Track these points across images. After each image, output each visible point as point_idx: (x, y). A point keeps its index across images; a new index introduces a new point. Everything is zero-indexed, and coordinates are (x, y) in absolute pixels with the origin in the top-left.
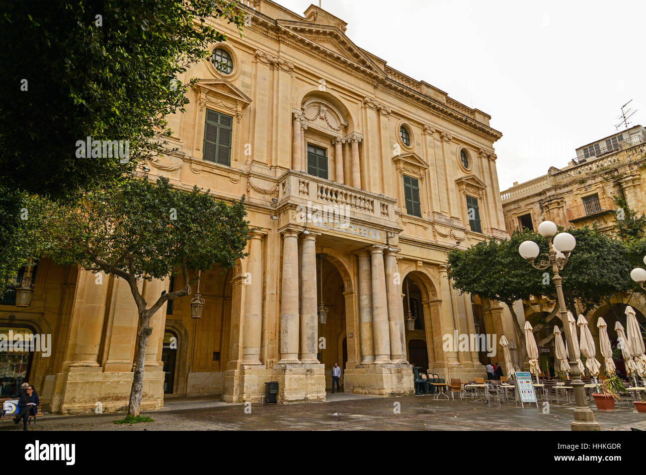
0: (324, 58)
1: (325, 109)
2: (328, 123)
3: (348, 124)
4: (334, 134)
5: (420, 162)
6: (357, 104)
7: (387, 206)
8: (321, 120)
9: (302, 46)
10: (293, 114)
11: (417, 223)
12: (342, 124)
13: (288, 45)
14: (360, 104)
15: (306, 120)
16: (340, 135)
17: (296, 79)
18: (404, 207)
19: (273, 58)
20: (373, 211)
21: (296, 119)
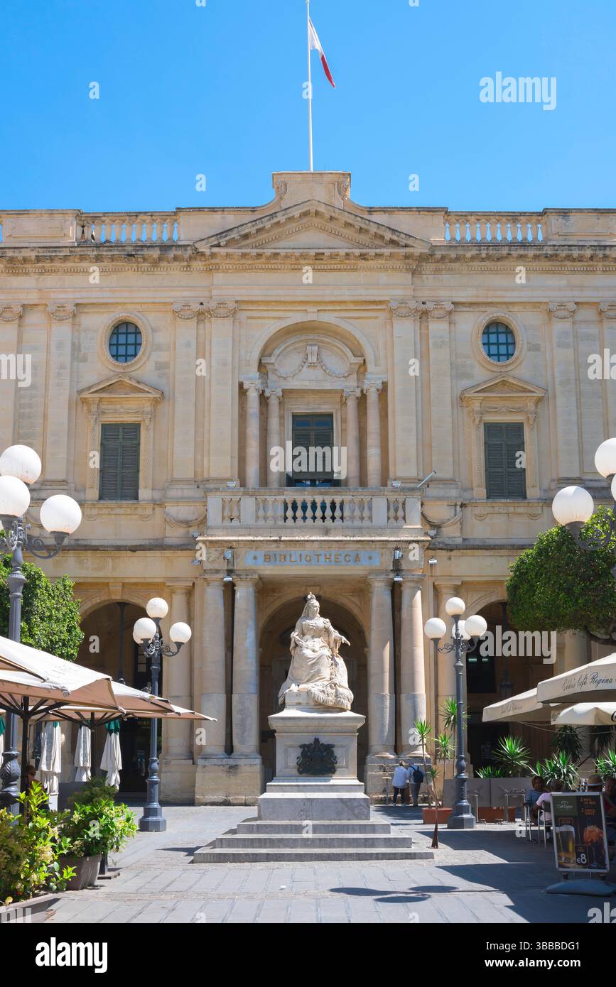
0: (296, 264)
1: (316, 348)
2: (325, 371)
3: (364, 361)
4: (337, 385)
5: (525, 390)
6: (376, 318)
7: (404, 504)
8: (311, 370)
9: (250, 262)
10: (241, 385)
11: (511, 510)
12: (351, 364)
13: (226, 271)
14: (383, 316)
15: (281, 379)
16: (350, 385)
17: (249, 321)
18: (478, 486)
19: (202, 304)
20: (370, 518)
21: (246, 391)
